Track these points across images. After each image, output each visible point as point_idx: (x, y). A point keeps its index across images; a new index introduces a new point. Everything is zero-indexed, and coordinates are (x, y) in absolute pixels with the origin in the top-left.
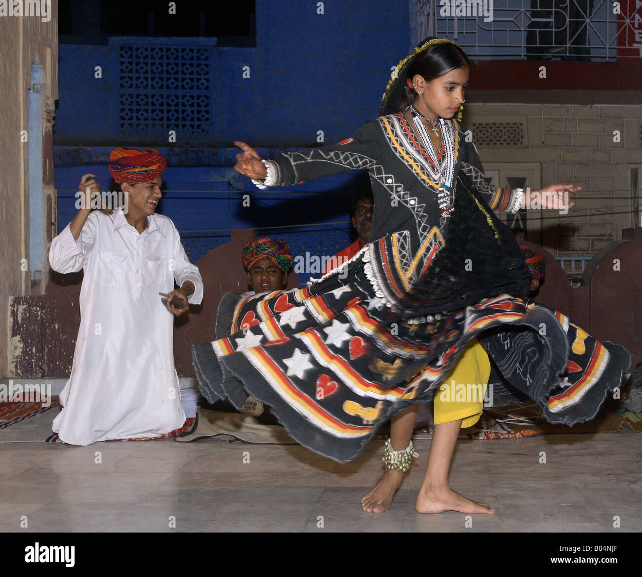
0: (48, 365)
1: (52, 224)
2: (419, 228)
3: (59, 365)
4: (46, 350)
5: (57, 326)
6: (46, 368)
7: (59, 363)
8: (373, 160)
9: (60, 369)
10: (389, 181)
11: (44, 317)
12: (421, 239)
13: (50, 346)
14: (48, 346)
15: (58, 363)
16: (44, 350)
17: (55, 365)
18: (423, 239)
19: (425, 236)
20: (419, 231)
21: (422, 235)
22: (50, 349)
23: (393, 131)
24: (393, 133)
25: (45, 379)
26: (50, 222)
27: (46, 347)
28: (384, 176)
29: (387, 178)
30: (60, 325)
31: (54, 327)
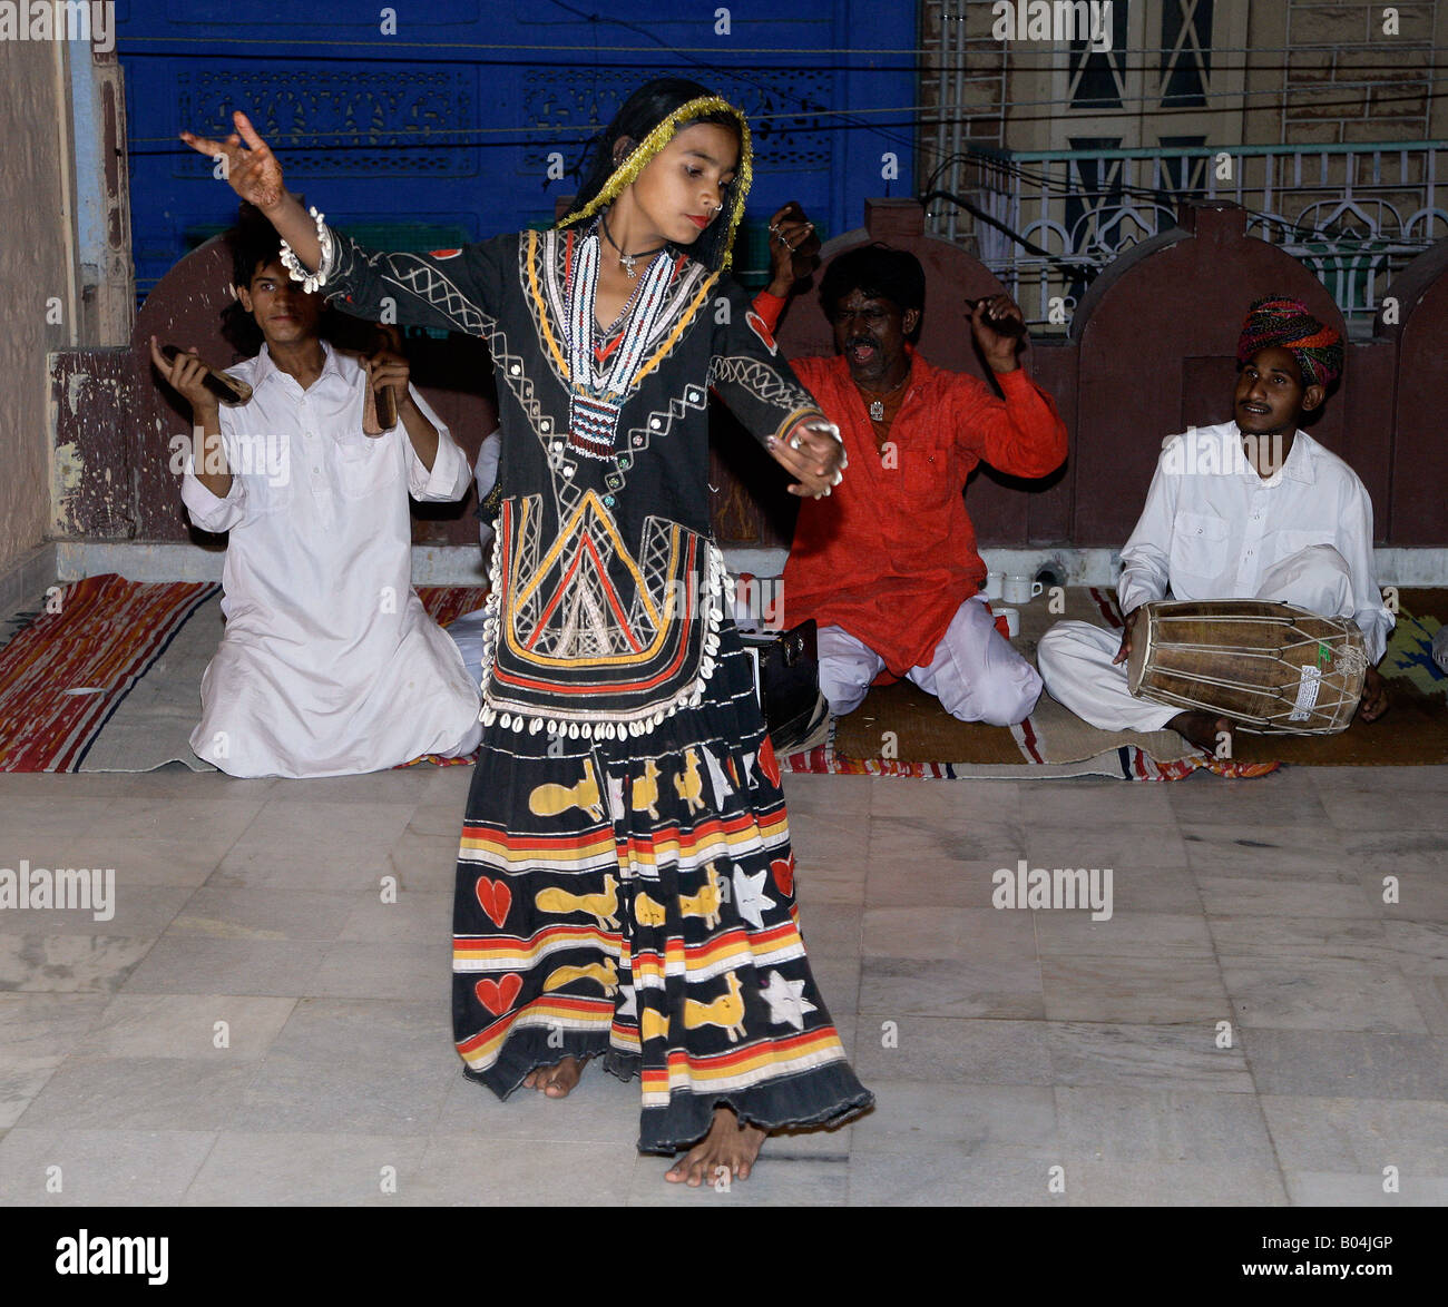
0: (144, 514)
1: (118, 153)
2: (558, 492)
3: (167, 511)
4: (137, 480)
5: (159, 425)
6: (138, 519)
7: (167, 507)
8: (490, 319)
9: (171, 521)
10: (516, 370)
11: (128, 401)
12: (561, 519)
13: (145, 470)
14: (141, 471)
15: (164, 508)
16: (133, 478)
17: (159, 512)
18: (566, 519)
19: (571, 511)
20: (559, 498)
21: (563, 508)
22: (144, 476)
23: (537, 264)
24: (536, 267)
25: (136, 544)
26: (113, 151)
27: (136, 472)
28: (506, 356)
29: (512, 363)
30: (166, 422)
31: (154, 425)
